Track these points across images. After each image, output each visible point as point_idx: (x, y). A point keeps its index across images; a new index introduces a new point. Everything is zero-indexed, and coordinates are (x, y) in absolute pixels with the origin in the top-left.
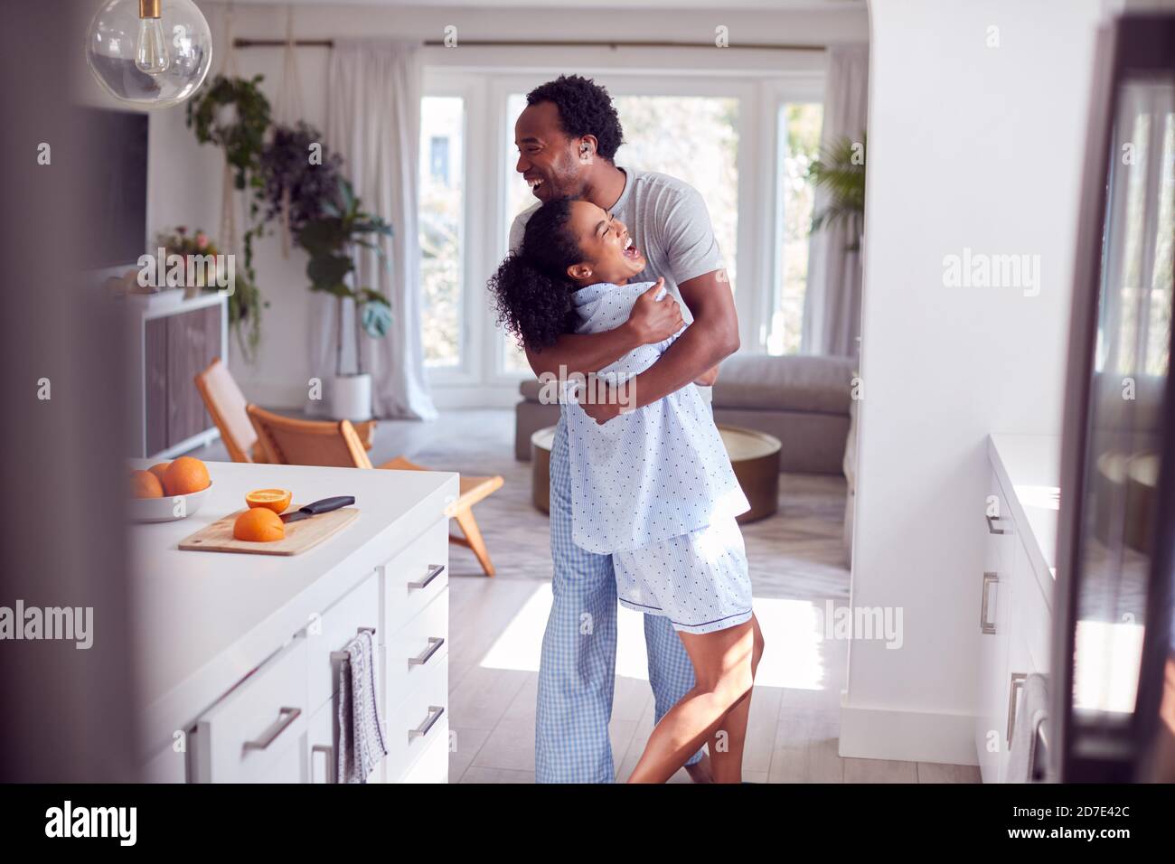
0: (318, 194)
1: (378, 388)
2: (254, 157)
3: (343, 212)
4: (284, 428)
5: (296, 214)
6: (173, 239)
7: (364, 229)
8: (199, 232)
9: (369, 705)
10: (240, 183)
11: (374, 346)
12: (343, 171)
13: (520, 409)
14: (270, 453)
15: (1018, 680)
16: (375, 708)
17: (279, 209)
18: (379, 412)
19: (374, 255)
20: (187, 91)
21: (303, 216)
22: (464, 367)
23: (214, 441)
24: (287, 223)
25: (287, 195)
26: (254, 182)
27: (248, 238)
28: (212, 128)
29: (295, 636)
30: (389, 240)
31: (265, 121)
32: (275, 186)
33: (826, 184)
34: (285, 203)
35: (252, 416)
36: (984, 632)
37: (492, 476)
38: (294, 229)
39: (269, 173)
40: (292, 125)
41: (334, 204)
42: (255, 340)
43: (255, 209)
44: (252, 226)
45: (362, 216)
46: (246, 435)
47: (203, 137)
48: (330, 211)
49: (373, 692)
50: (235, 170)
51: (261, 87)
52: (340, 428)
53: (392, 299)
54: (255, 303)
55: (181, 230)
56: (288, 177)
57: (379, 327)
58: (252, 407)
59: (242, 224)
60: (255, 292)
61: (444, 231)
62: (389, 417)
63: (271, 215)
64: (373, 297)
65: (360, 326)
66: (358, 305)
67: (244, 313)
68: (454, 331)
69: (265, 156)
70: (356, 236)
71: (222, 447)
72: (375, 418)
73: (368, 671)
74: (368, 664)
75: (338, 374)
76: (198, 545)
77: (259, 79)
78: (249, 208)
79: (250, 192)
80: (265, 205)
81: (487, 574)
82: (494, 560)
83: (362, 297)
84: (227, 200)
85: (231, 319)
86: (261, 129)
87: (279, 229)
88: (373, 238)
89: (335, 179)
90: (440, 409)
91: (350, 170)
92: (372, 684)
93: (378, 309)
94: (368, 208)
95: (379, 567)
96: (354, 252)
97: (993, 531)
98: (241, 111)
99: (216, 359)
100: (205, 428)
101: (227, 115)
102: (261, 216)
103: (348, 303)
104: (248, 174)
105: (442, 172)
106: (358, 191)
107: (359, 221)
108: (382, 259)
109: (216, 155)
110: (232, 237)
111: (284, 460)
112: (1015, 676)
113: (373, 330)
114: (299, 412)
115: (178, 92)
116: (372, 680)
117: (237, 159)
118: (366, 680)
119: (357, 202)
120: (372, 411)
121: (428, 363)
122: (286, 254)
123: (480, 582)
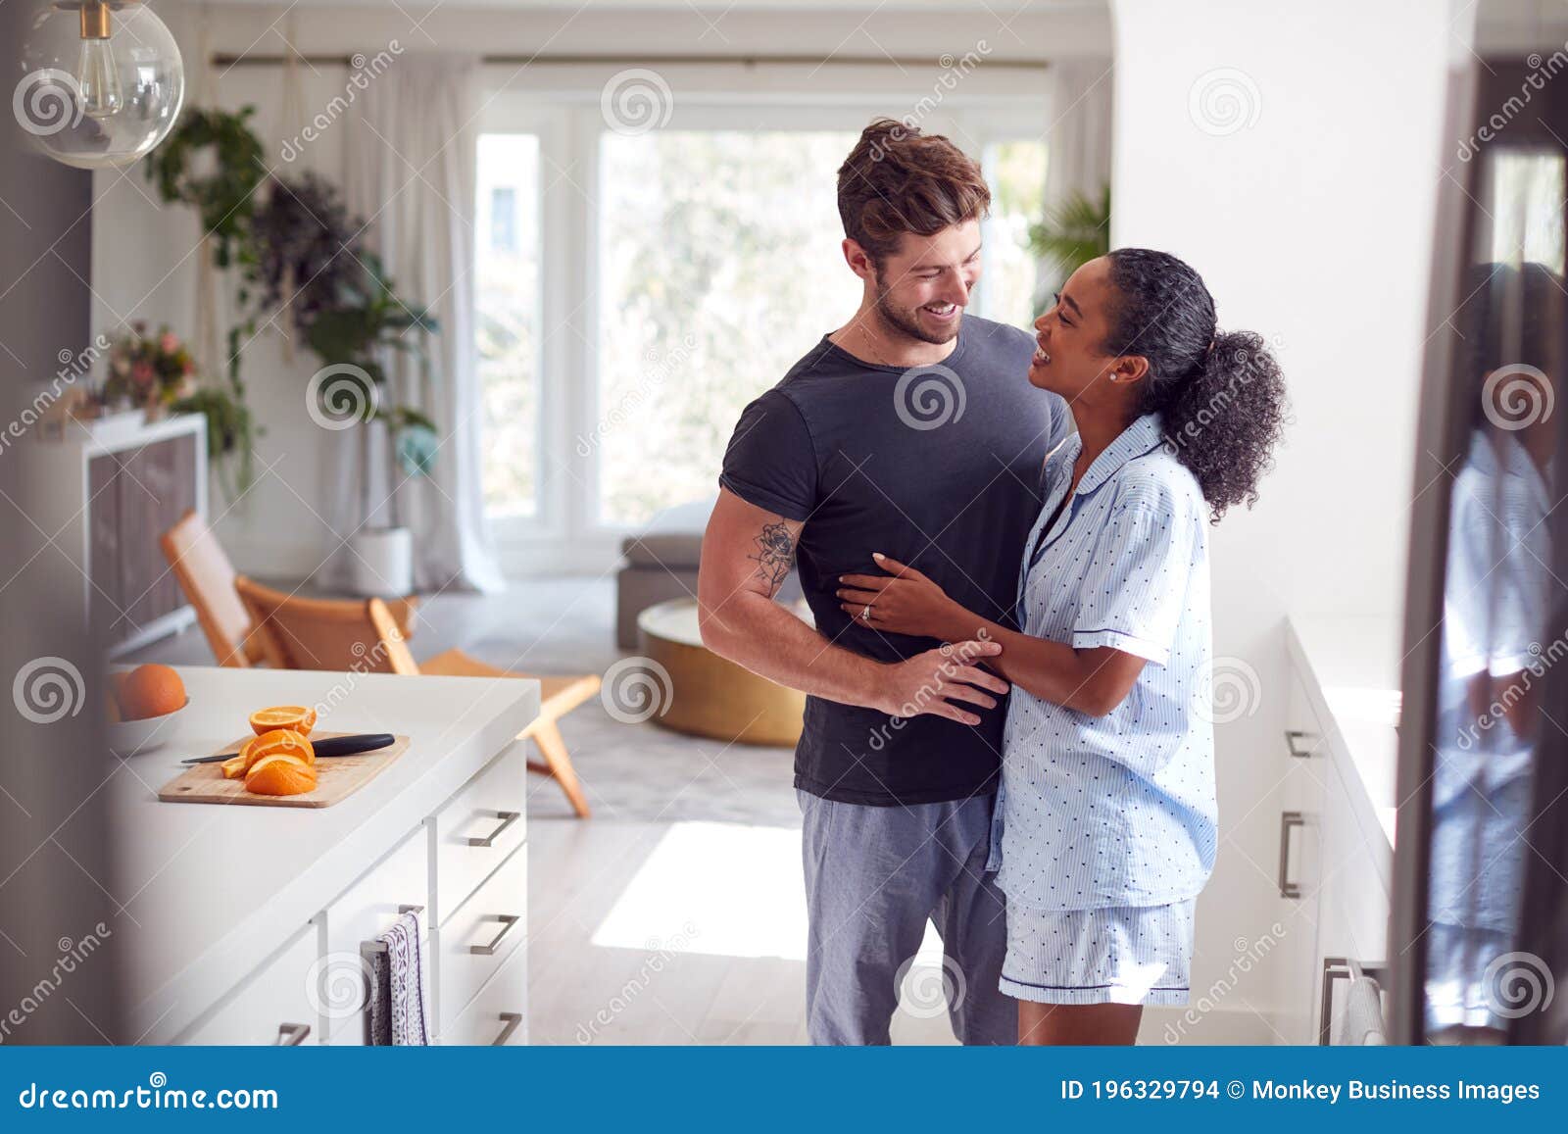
0: (333, 273)
1: (420, 549)
2: (242, 223)
3: (368, 299)
4: (289, 611)
5: (303, 301)
6: (128, 343)
7: (401, 323)
8: (164, 330)
9: (415, 1017)
10: (222, 259)
11: (414, 490)
12: (368, 241)
13: (622, 577)
14: (270, 649)
15: (1334, 968)
16: (422, 1022)
17: (275, 296)
18: (422, 582)
19: (413, 362)
20: (150, 142)
21: (313, 305)
22: (542, 519)
23: (189, 627)
24: (289, 316)
25: (288, 276)
26: (243, 258)
27: (234, 337)
28: (181, 182)
29: (310, 922)
30: (433, 339)
31: (257, 172)
32: (271, 264)
33: (1051, 258)
34: (287, 285)
35: (244, 595)
36: (1283, 896)
37: (582, 674)
38: (299, 324)
39: (264, 245)
40: (296, 178)
41: (356, 286)
42: (245, 481)
43: (243, 296)
44: (239, 320)
45: (396, 305)
46: (234, 620)
47: (169, 194)
48: (349, 298)
49: (420, 999)
50: (214, 242)
51: (252, 124)
52: (368, 611)
53: (439, 420)
54: (244, 430)
55: (140, 327)
56: (291, 252)
57: (421, 460)
58: (243, 582)
59: (226, 317)
60: (243, 415)
61: (509, 324)
62: (435, 588)
63: (266, 305)
64: (413, 419)
65: (395, 462)
66: (391, 432)
67: (228, 443)
68: (527, 466)
69: (258, 222)
70: (388, 333)
71: (200, 638)
72: (416, 592)
73: (414, 967)
74: (413, 958)
75: (364, 529)
76: (187, 793)
77: (248, 111)
78: (233, 295)
79: (236, 273)
80: (258, 291)
81: (578, 815)
82: (590, 794)
83: (397, 419)
84: (203, 286)
85: (212, 452)
86: (251, 183)
87: (278, 323)
88: (411, 335)
89: (358, 252)
90: (509, 576)
91: (379, 240)
92: (419, 988)
93: (419, 437)
94: (404, 294)
95: (428, 818)
96: (385, 356)
97: (1295, 754)
98: (224, 158)
99: (190, 510)
100: (176, 606)
101: (204, 163)
102: (252, 306)
103: (377, 430)
104: (234, 247)
105: (506, 240)
106: (390, 269)
107: (391, 313)
108: (425, 367)
109: (187, 220)
110: (211, 337)
111: (291, 662)
112: (1328, 962)
113: (413, 467)
114: (309, 586)
115: (137, 143)
116: (419, 982)
117: (219, 225)
118: (411, 980)
119: (389, 285)
120: (413, 580)
121: (491, 513)
122: (287, 360)
123: (568, 827)
